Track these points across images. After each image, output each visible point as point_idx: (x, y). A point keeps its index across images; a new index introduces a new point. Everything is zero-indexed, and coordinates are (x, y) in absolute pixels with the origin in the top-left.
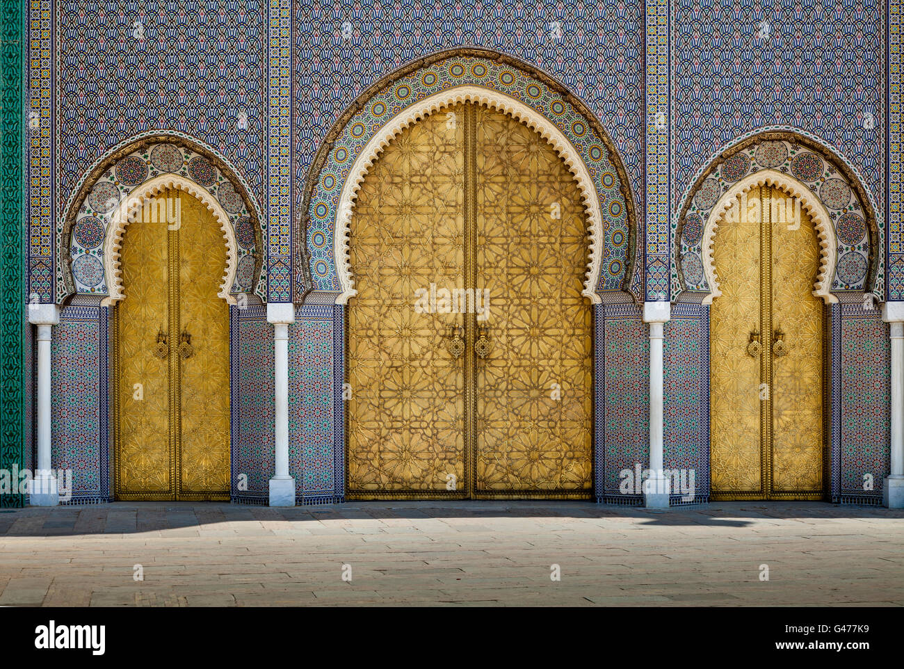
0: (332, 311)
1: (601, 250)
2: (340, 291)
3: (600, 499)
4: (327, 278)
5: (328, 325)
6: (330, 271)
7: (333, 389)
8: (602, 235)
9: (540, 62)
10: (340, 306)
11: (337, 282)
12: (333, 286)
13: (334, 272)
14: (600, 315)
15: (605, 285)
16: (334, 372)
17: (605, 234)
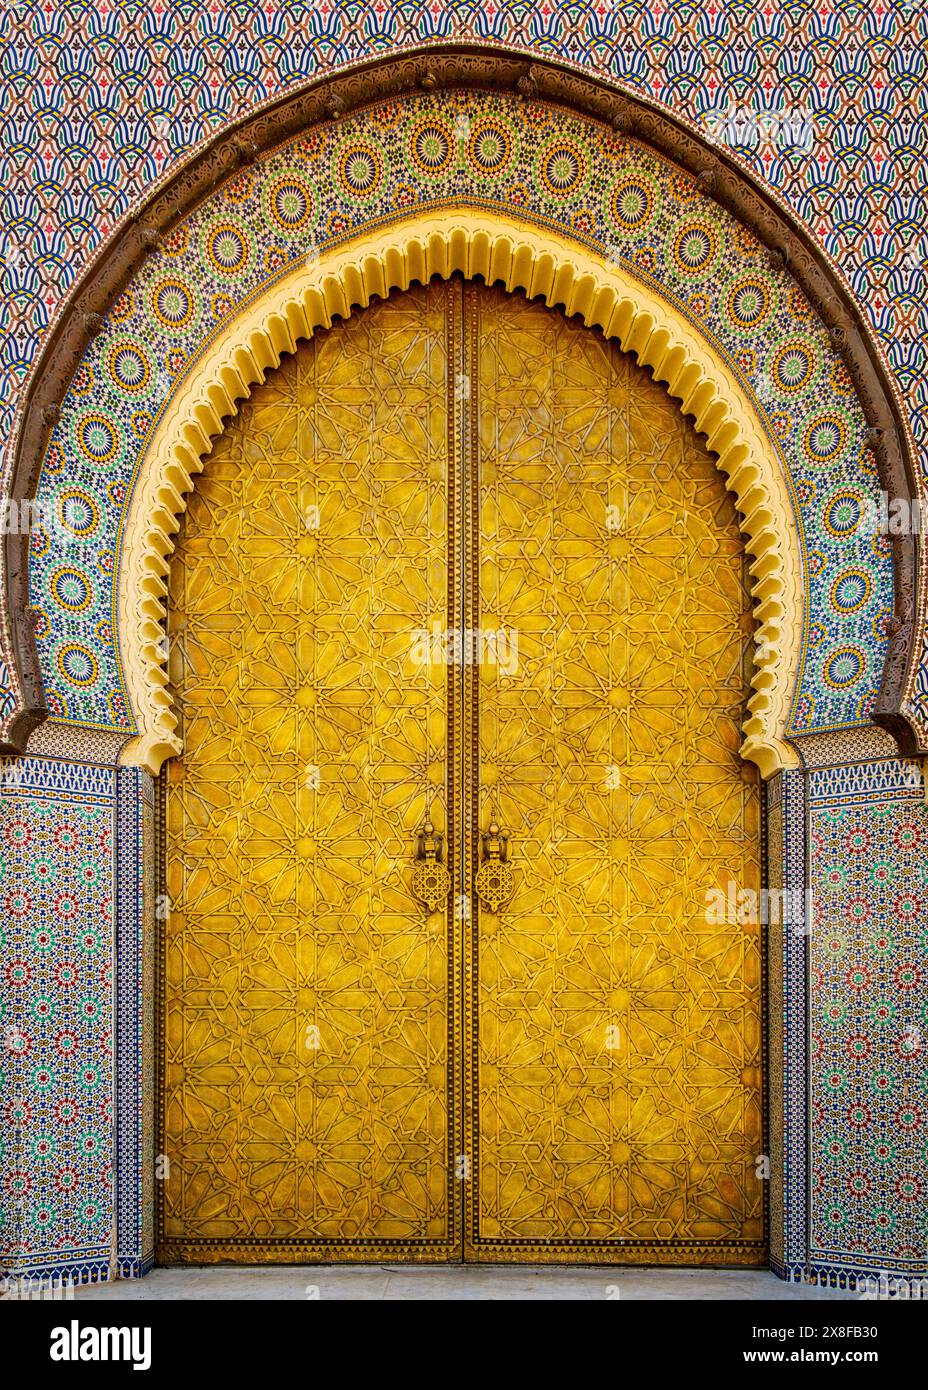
0: (111, 782)
1: (798, 632)
2: (131, 730)
3: (798, 1271)
4: (92, 692)
5: (99, 817)
6: (104, 676)
7: (112, 982)
8: (801, 590)
9: (657, 85)
10: (134, 769)
11: (121, 702)
12: (110, 714)
13: (116, 681)
14: (795, 797)
15: (814, 715)
16: (118, 939)
17: (813, 585)
